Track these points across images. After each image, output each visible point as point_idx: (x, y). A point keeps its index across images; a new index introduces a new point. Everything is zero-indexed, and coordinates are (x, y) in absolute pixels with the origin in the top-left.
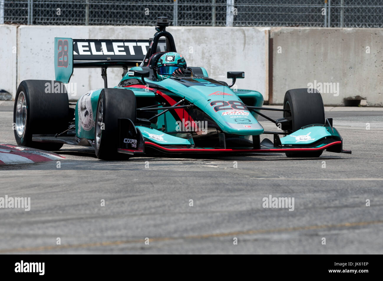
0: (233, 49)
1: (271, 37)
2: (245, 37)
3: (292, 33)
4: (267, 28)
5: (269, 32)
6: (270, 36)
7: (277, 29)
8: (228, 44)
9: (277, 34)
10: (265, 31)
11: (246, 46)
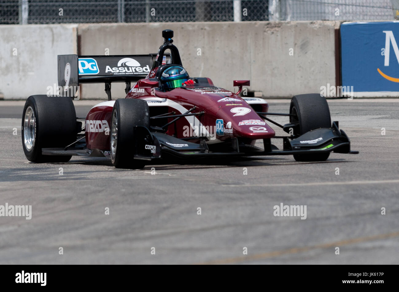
0: (41, 46)
1: (79, 33)
2: (53, 35)
3: (100, 30)
4: (75, 26)
5: (77, 29)
6: (77, 33)
7: (85, 26)
8: (36, 42)
9: (85, 31)
10: (73, 29)
11: (55, 43)
